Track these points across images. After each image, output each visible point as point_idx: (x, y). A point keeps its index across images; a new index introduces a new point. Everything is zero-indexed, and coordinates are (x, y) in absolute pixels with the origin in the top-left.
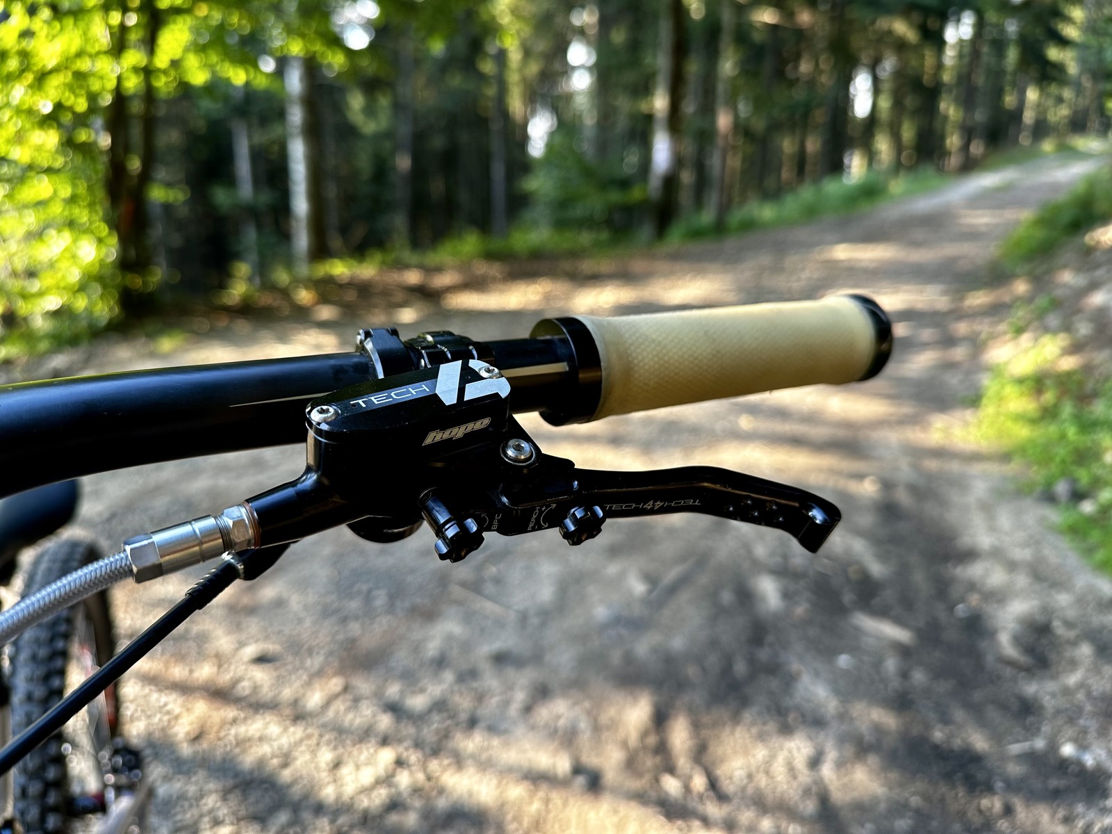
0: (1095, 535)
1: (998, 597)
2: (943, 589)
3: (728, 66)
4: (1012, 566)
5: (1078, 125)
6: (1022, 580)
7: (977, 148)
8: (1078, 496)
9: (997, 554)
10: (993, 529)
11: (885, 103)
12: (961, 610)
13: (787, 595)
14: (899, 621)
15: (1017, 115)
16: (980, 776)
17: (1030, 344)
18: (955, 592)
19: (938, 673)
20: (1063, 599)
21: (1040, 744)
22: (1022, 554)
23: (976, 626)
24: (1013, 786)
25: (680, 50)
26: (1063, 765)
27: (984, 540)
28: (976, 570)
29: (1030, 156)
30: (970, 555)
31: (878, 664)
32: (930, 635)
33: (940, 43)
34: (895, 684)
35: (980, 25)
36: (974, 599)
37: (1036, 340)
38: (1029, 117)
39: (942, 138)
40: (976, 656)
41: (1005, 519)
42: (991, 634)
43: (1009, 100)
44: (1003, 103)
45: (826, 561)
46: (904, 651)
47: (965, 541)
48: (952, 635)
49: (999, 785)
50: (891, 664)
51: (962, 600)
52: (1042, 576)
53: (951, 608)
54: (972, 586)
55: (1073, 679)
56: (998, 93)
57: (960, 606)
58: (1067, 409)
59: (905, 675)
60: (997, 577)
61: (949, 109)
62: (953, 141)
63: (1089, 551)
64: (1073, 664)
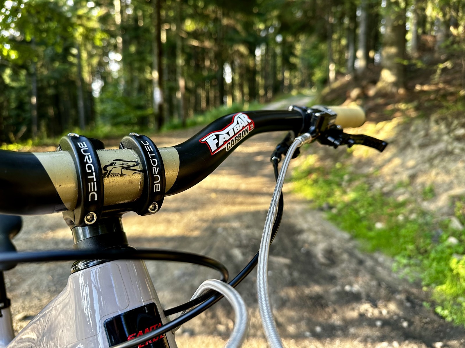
0: (339, 219)
1: (314, 244)
2: (295, 244)
3: (180, 61)
4: (316, 233)
5: (302, 85)
6: (320, 237)
7: (270, 94)
8: (330, 207)
9: (310, 230)
10: (306, 222)
11: (237, 78)
12: (303, 250)
13: (244, 254)
14: (284, 256)
15: (282, 82)
16: (323, 302)
17: (305, 159)
18: (300, 244)
19: (302, 272)
20: (334, 241)
21: (338, 288)
22: (318, 228)
23: (309, 255)
24: (334, 303)
25: (160, 55)
26: (347, 293)
27: (305, 226)
28: (304, 236)
29: (288, 96)
30: (301, 232)
31: (281, 272)
32: (295, 260)
33: (254, 56)
34: (288, 278)
35: (267, 50)
36: (306, 245)
37: (306, 158)
38: (286, 83)
39: (258, 91)
40: (311, 264)
41: (310, 219)
42: (315, 256)
43: (279, 77)
44: (277, 78)
45: (254, 240)
46: (289, 267)
47: (298, 227)
48: (302, 258)
49: (330, 303)
50: (286, 272)
51: (302, 247)
52: (327, 235)
53: (300, 250)
54: (304, 242)
55: (344, 265)
56: (275, 74)
57: (302, 249)
58: (321, 180)
59: (291, 274)
60: (311, 237)
61: (260, 80)
62: (261, 92)
63: (338, 224)
64: (343, 261)
